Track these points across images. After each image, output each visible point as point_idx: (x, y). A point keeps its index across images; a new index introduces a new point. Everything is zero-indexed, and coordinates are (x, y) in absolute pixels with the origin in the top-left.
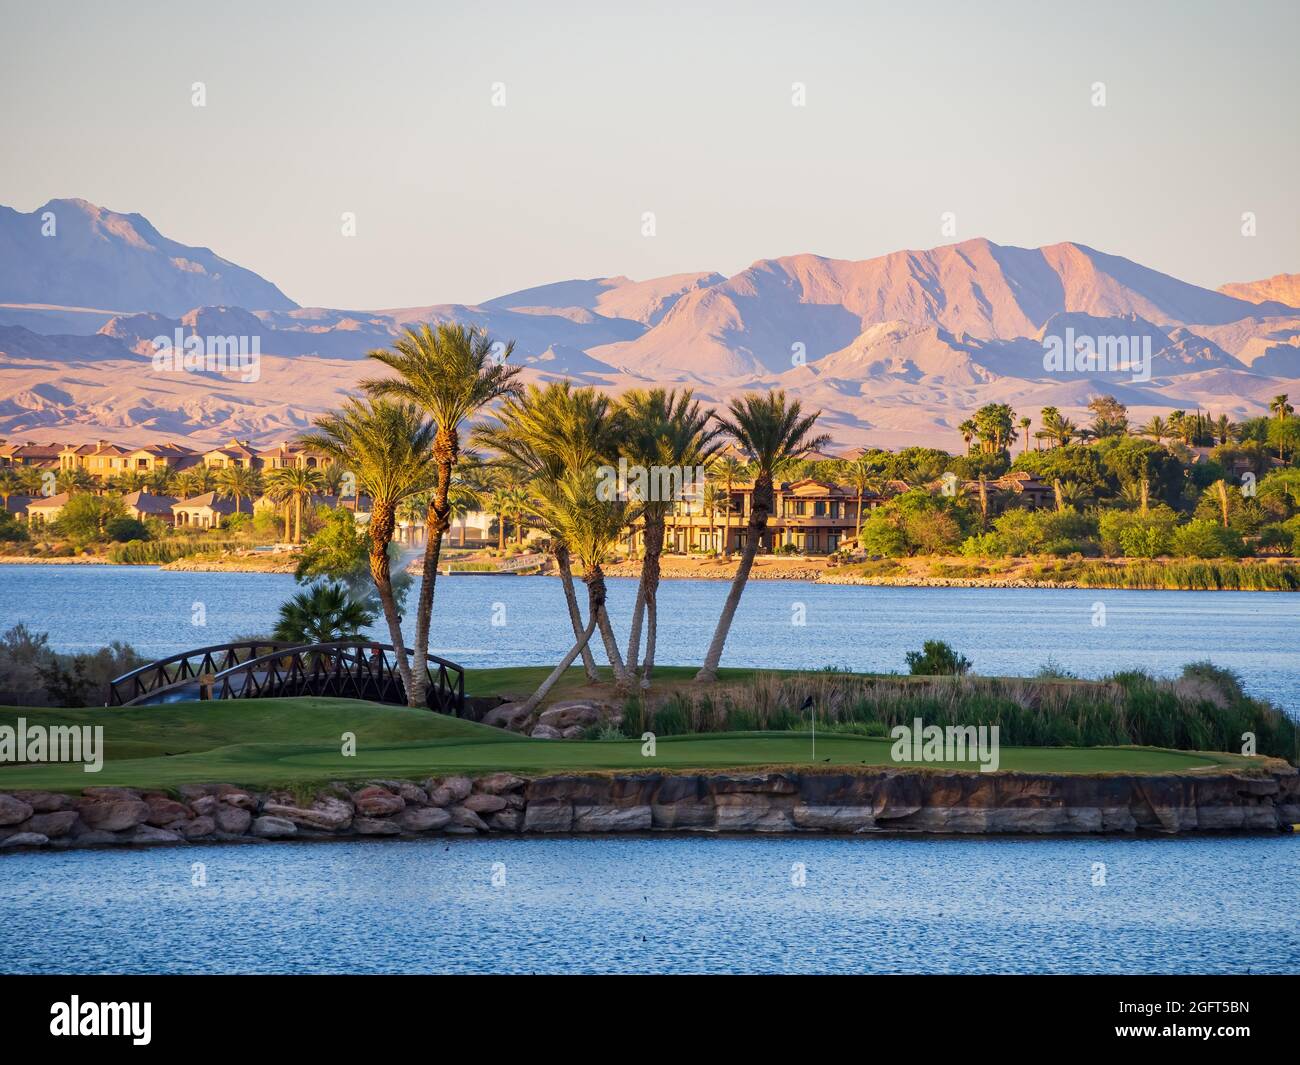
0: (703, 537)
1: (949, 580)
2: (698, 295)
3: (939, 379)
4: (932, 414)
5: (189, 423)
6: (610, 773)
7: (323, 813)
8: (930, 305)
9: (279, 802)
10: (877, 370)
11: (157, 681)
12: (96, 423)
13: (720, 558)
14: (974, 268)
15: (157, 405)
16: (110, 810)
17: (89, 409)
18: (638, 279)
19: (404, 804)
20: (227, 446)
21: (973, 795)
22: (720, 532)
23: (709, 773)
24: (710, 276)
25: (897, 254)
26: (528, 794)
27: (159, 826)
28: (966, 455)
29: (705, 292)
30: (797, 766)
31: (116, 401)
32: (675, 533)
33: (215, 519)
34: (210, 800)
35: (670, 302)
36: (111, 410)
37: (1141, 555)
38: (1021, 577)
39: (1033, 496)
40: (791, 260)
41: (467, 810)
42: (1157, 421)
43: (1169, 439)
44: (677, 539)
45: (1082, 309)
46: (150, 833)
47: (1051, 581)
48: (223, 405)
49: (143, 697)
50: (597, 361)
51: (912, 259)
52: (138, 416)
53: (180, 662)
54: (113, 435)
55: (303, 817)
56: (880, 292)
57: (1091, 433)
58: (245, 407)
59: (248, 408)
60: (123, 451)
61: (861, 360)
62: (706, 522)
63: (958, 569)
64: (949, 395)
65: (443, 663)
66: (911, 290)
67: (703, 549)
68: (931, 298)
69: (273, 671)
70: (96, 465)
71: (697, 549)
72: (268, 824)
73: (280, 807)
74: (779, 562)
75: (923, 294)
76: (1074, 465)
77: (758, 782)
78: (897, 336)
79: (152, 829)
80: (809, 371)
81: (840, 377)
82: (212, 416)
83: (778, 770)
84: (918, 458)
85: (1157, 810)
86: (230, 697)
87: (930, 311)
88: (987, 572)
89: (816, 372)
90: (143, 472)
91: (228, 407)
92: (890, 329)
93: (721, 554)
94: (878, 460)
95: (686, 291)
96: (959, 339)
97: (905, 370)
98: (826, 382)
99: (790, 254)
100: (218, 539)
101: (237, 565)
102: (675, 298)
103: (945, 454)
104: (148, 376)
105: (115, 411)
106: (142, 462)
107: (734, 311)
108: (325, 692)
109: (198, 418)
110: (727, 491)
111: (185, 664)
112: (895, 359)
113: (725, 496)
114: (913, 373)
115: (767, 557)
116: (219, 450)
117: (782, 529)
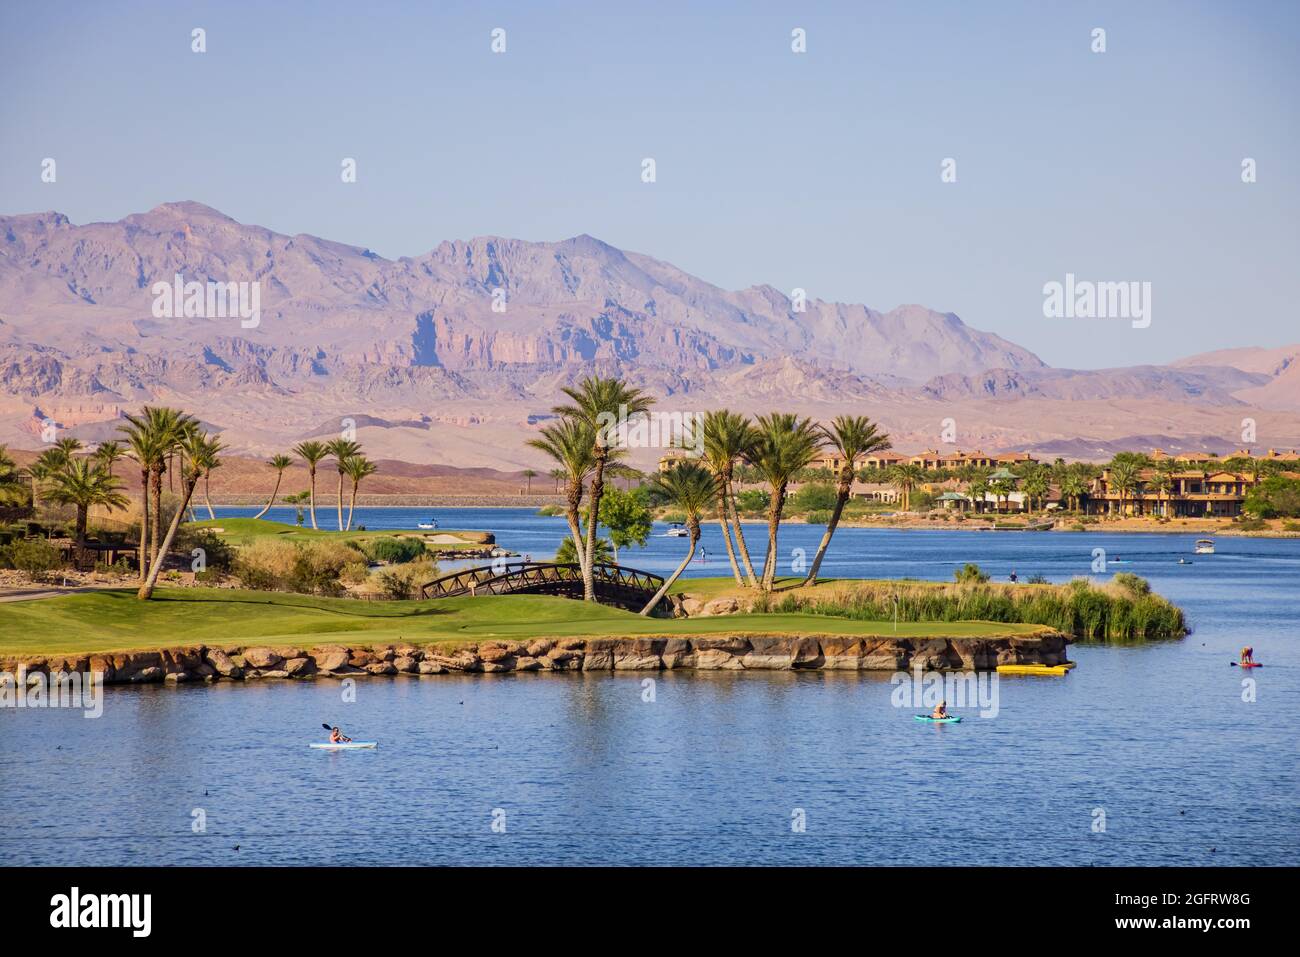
16: (327, 658)
23: (694, 637)
26: (586, 649)
27: (357, 667)
30: (747, 633)
35: (1287, 362)
74: (1202, 522)
77: (723, 642)
83: (735, 635)
101: (869, 524)
115: (1194, 519)
116: (918, 456)
117: (1205, 502)
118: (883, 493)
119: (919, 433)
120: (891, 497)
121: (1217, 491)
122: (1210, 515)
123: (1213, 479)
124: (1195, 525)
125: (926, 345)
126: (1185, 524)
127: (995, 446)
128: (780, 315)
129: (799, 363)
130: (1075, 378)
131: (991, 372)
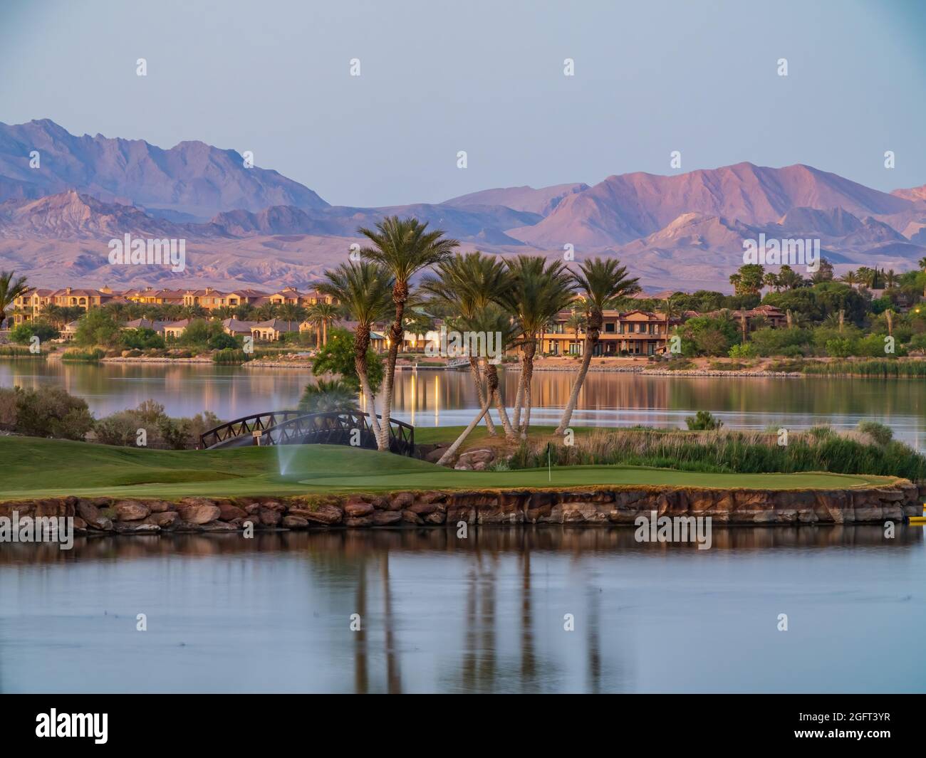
0: (571, 346)
1: (722, 372)
2: (573, 197)
3: (721, 248)
4: (717, 269)
5: (264, 276)
6: (498, 490)
7: (324, 515)
8: (715, 203)
9: (298, 508)
10: (683, 243)
11: (227, 435)
12: (207, 277)
13: (582, 358)
14: (742, 180)
15: (244, 265)
16: (197, 511)
17: (203, 268)
18: (536, 187)
19: (373, 509)
20: (284, 291)
21: (720, 503)
22: (582, 343)
23: (559, 490)
24: (581, 186)
25: (695, 172)
26: (448, 502)
27: (227, 521)
28: (734, 295)
29: (577, 195)
30: (613, 486)
31: (220, 263)
32: (555, 343)
33: (275, 334)
34: (257, 505)
35: (556, 202)
36: (217, 269)
37: (838, 356)
38: (765, 370)
39: (773, 320)
40: (631, 176)
41: (412, 513)
42: (851, 273)
43: (858, 284)
44: (556, 347)
45: (809, 205)
46: (220, 526)
47: (783, 372)
48: (284, 265)
49: (219, 443)
50: (510, 238)
51: (704, 174)
52: (233, 273)
53: (241, 423)
54: (217, 284)
55: (313, 517)
56: (685, 196)
57: (810, 281)
58: (297, 266)
59: (299, 267)
60: (221, 294)
61: (673, 236)
62: (573, 337)
63: (726, 365)
64: (727, 258)
65: (401, 424)
66: (703, 194)
67: (572, 353)
68: (715, 198)
69: (298, 428)
70: (205, 303)
71: (568, 353)
72: (291, 521)
73: (298, 510)
74: (617, 361)
75: (711, 196)
76: (799, 301)
77: (589, 496)
78: (694, 222)
79: (222, 523)
80: (641, 243)
81: (659, 247)
82: (277, 272)
83: (601, 488)
84: (705, 297)
85: (830, 510)
86: (271, 444)
87: (715, 206)
88: (745, 367)
89: (645, 244)
90: (233, 307)
91: (287, 266)
92: (691, 218)
93: (582, 356)
94: (679, 298)
95: (565, 195)
96: (732, 224)
97: (700, 243)
98: (651, 250)
99: (629, 172)
100: (277, 347)
101: (288, 363)
102: (559, 199)
103: (721, 294)
104: (239, 248)
105: (219, 269)
106: (232, 301)
107: (595, 207)
108: (329, 441)
109: (269, 273)
110: (586, 318)
111: (244, 424)
112: (694, 236)
113: (585, 320)
114: (705, 244)
115: (610, 358)
116: (279, 293)
117: (620, 341)
118: (262, 330)
119: (209, 269)
120: (270, 335)
121: (632, 330)
122: (624, 353)
123: (629, 318)
124: (613, 364)
125: (208, 181)
126: (603, 362)
127: (285, 283)
128: (61, 149)
129: (85, 199)
130: (357, 216)
131: (274, 208)
